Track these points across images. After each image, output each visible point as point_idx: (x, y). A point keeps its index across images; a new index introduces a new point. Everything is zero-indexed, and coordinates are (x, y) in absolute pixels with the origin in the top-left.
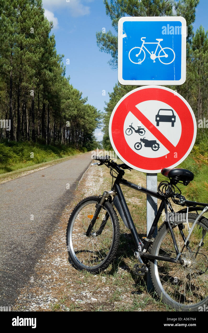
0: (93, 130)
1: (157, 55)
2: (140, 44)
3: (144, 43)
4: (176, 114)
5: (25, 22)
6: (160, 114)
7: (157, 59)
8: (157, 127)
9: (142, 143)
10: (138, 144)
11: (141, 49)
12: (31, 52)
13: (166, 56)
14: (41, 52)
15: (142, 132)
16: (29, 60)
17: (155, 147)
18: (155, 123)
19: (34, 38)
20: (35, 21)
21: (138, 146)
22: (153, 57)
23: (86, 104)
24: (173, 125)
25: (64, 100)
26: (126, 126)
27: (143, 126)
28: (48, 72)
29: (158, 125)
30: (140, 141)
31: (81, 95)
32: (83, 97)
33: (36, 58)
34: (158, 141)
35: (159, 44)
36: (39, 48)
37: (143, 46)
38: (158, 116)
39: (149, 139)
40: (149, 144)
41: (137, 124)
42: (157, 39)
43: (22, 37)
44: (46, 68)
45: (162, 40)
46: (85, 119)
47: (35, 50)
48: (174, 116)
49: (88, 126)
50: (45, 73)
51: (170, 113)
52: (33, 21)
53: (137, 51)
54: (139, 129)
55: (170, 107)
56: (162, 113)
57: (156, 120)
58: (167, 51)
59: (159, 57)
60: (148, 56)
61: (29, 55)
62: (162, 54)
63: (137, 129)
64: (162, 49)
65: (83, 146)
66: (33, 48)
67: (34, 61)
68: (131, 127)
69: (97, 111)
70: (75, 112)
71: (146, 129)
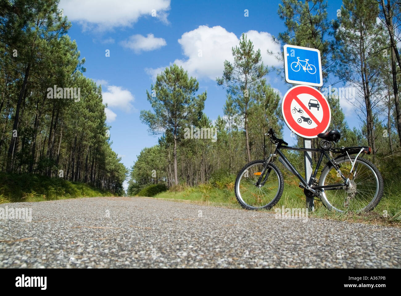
0: (123, 181)
1: (306, 68)
2: (297, 61)
3: (299, 60)
4: (319, 103)
5: (89, 102)
6: (311, 102)
7: (306, 70)
8: (309, 110)
9: (302, 119)
10: (300, 119)
11: (298, 64)
12: (92, 122)
13: (311, 69)
14: (98, 122)
15: (301, 112)
16: (90, 126)
17: (309, 122)
18: (308, 108)
19: (95, 113)
20: (96, 102)
21: (300, 121)
22: (304, 69)
23: (120, 162)
24: (318, 110)
25: (108, 157)
26: (292, 107)
27: (302, 109)
28: (101, 136)
29: (310, 109)
30: (301, 118)
31: (117, 156)
32: (118, 157)
33: (95, 125)
34: (311, 119)
35: (307, 62)
36: (98, 120)
37: (298, 62)
38: (309, 103)
39: (306, 117)
40: (306, 120)
41: (299, 107)
42: (306, 59)
43: (87, 111)
44: (100, 133)
45: (308, 60)
46: (119, 172)
47: (94, 120)
48: (318, 104)
49: (120, 178)
50: (99, 136)
51: (316, 102)
52: (95, 102)
53: (296, 64)
54: (300, 110)
55: (316, 99)
56: (312, 102)
57: (309, 106)
58: (312, 67)
59: (308, 69)
60: (302, 68)
61: (90, 123)
62: (309, 68)
63: (298, 110)
64: (309, 65)
65: (116, 192)
66: (93, 119)
67: (93, 128)
68: (295, 109)
69: (126, 168)
70: (113, 167)
71: (303, 110)
